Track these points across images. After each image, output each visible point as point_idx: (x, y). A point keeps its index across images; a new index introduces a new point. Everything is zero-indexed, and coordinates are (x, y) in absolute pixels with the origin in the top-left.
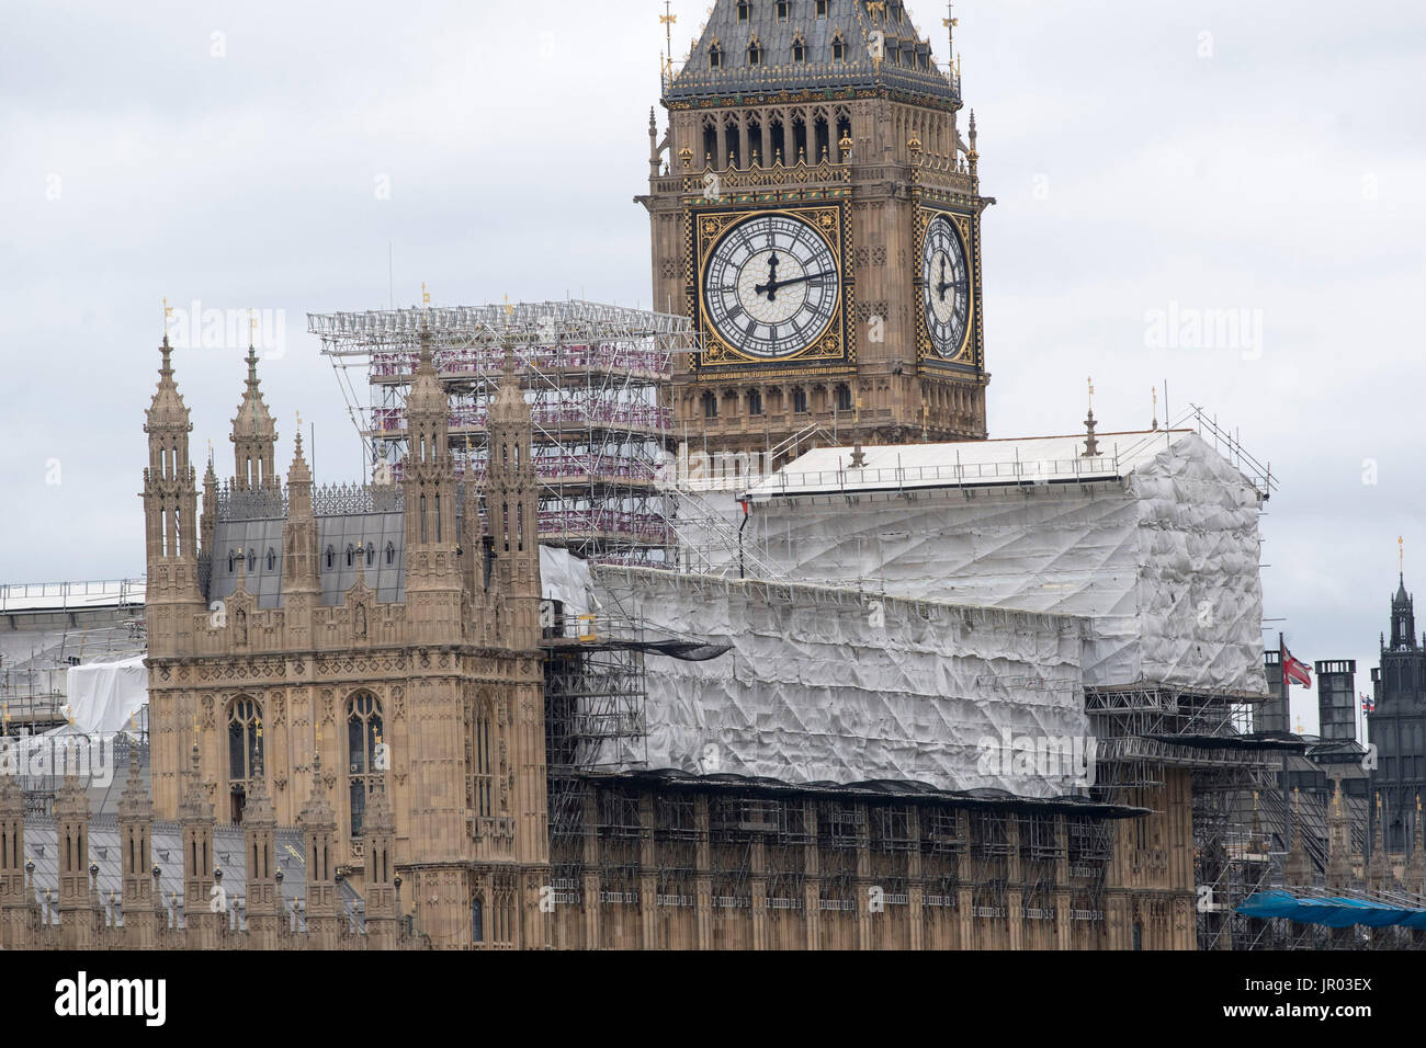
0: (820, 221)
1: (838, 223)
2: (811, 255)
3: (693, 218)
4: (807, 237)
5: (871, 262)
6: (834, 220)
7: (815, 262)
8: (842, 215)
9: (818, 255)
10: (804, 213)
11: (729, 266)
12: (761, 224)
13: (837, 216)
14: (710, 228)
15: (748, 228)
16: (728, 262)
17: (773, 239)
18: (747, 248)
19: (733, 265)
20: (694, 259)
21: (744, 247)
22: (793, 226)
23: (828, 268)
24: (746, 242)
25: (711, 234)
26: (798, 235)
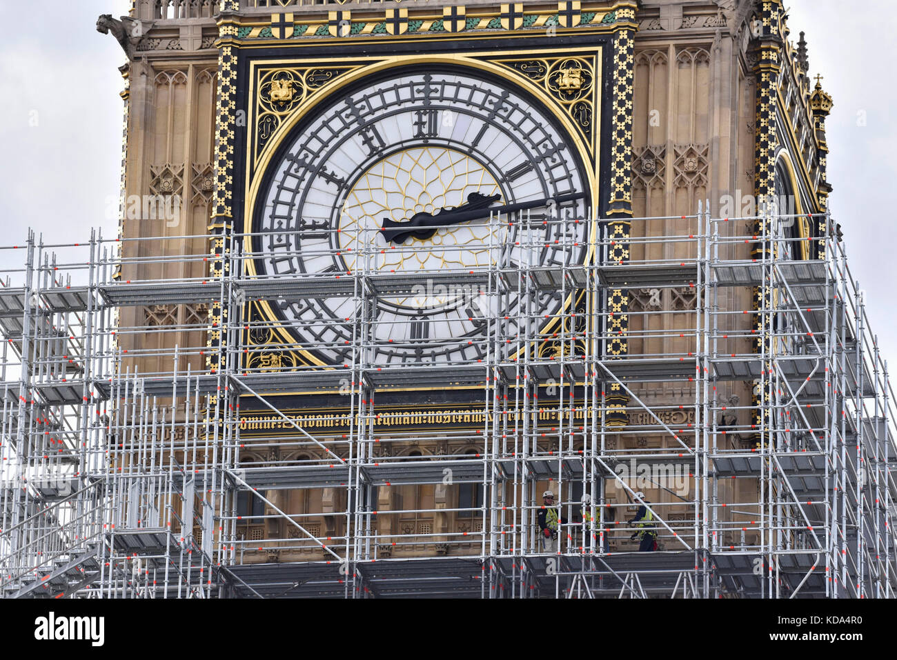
0: (552, 81)
1: (596, 87)
2: (523, 158)
3: (242, 68)
4: (516, 117)
5: (670, 179)
6: (586, 78)
7: (533, 174)
8: (608, 67)
9: (542, 158)
10: (514, 65)
11: (320, 182)
12: (405, 89)
13: (596, 71)
14: (281, 91)
15: (372, 98)
16: (320, 171)
17: (434, 124)
18: (367, 141)
19: (331, 178)
20: (238, 157)
21: (359, 139)
22: (481, 93)
23: (563, 186)
24: (365, 128)
25: (281, 105)
26: (494, 113)
